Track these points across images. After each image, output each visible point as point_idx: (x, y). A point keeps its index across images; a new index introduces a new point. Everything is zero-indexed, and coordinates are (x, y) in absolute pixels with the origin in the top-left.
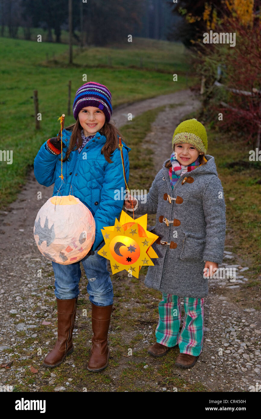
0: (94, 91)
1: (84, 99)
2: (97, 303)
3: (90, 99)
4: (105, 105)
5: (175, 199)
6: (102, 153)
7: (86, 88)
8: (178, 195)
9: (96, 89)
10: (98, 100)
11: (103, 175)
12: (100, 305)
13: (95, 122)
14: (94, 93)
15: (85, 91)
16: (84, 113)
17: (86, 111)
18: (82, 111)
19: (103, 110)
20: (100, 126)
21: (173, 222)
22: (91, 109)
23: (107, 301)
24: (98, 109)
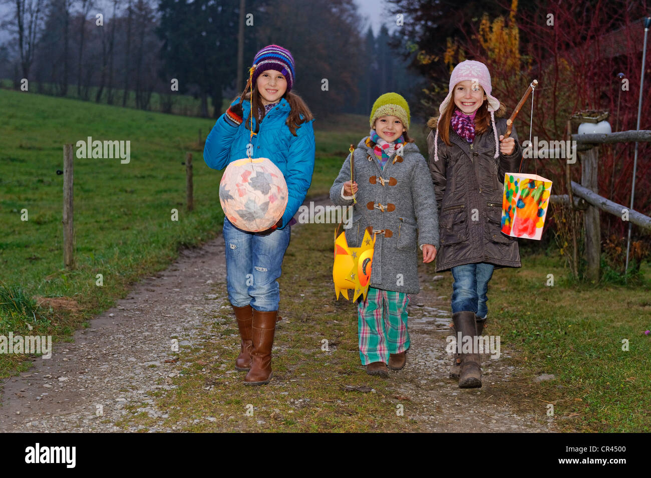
0: (278, 53)
1: (266, 62)
2: (259, 307)
3: (273, 61)
4: (289, 70)
5: (388, 181)
6: (286, 124)
7: (268, 50)
8: (391, 176)
9: (280, 53)
10: (282, 64)
11: (288, 147)
12: (262, 309)
13: (276, 88)
14: (277, 56)
15: (268, 53)
16: (264, 77)
17: (266, 76)
18: (262, 75)
19: (285, 76)
20: (281, 92)
21: (386, 207)
22: (273, 73)
23: (271, 305)
24: (281, 73)
